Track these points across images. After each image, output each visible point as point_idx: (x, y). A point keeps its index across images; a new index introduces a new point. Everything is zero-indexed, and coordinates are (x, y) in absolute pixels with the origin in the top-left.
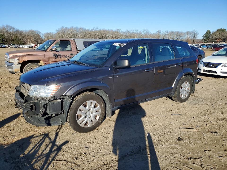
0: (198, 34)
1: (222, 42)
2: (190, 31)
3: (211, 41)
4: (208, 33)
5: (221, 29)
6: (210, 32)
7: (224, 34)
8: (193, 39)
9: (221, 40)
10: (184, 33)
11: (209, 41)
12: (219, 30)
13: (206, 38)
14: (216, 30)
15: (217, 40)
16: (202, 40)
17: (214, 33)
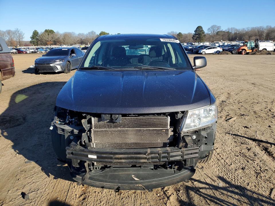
0: (24, 34)
1: (52, 44)
2: (11, 30)
3: (41, 43)
4: (35, 33)
5: (49, 30)
6: (38, 33)
7: (53, 36)
8: (18, 41)
9: (52, 43)
10: (5, 33)
11: (39, 43)
12: (46, 31)
13: (34, 40)
14: (43, 31)
15: (47, 43)
16: (31, 42)
17: (43, 34)
